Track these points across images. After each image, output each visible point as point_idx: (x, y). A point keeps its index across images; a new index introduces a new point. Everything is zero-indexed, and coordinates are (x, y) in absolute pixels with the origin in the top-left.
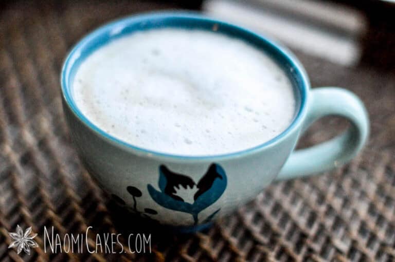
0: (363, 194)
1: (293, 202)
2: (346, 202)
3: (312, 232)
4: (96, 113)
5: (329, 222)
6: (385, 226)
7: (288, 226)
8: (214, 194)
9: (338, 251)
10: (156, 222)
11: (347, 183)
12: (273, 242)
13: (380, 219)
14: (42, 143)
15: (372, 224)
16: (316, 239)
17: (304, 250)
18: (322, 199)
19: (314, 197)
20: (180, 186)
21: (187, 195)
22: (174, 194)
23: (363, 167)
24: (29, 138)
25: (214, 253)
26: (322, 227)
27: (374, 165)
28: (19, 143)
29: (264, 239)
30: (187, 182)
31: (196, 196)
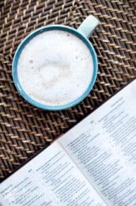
3: (96, 44)
9: (107, 43)
17: (99, 52)
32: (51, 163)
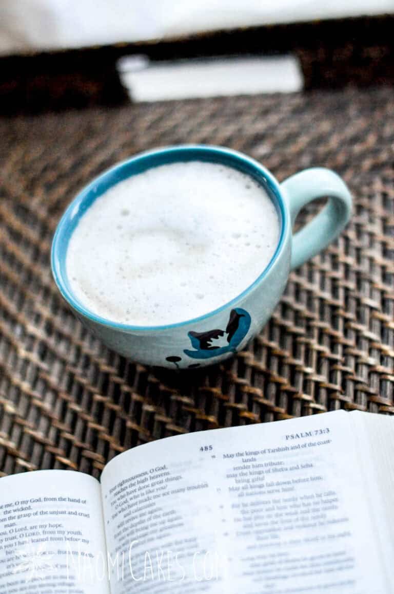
1: (310, 279)
3: (340, 302)
4: (106, 306)
5: (352, 284)
7: (316, 304)
8: (245, 327)
9: (372, 309)
10: (201, 368)
12: (309, 328)
16: (346, 307)
17: (341, 323)
19: (328, 266)
20: (212, 339)
21: (221, 342)
22: (209, 347)
25: (262, 365)
29: (301, 330)
30: (216, 334)
31: (229, 339)
32: (36, 507)
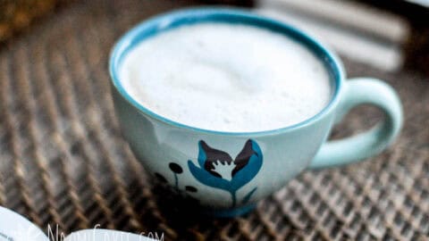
0: (400, 187)
1: (332, 193)
2: (383, 194)
5: (365, 211)
6: (420, 217)
7: (325, 214)
9: (373, 237)
11: (385, 178)
13: (416, 210)
14: (92, 135)
15: (407, 214)
16: (351, 226)
17: (340, 236)
18: (359, 190)
19: (351, 189)
20: (219, 162)
22: (213, 170)
23: (401, 163)
24: (79, 130)
25: (253, 236)
26: (358, 216)
27: (412, 162)
28: (69, 135)
29: (302, 225)
30: (225, 158)
31: (234, 172)
